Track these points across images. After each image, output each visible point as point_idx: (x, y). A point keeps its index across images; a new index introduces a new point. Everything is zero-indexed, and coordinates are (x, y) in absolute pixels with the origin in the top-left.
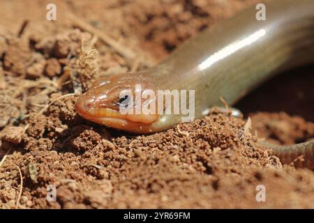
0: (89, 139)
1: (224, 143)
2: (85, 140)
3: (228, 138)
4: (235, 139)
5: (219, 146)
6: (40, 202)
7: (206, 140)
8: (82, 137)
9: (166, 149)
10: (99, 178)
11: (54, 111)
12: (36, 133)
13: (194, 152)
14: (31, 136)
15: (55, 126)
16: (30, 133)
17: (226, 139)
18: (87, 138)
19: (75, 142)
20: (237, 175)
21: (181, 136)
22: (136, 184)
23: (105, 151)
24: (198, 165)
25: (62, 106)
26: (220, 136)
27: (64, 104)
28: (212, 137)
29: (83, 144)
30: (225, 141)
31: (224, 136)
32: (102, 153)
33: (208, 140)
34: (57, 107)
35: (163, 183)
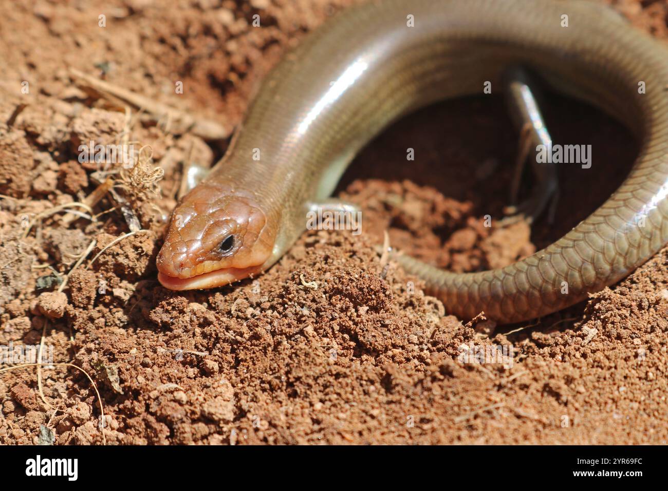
0: (174, 308)
1: (372, 299)
2: (167, 311)
3: (378, 291)
4: (387, 293)
5: (366, 303)
6: (135, 424)
7: (346, 296)
8: (163, 307)
9: (290, 315)
10: (205, 372)
11: (106, 263)
12: (85, 301)
13: (333, 319)
14: (79, 307)
15: (112, 287)
16: (77, 303)
17: (375, 294)
18: (170, 308)
19: (153, 316)
20: (400, 350)
21: (306, 290)
22: (269, 383)
23: (201, 325)
24: (343, 339)
25: (118, 254)
26: (365, 290)
27: (120, 251)
28: (355, 291)
29: (166, 318)
30: (373, 296)
31: (372, 290)
32: (198, 330)
33: (350, 296)
34: (111, 256)
35: (310, 381)
